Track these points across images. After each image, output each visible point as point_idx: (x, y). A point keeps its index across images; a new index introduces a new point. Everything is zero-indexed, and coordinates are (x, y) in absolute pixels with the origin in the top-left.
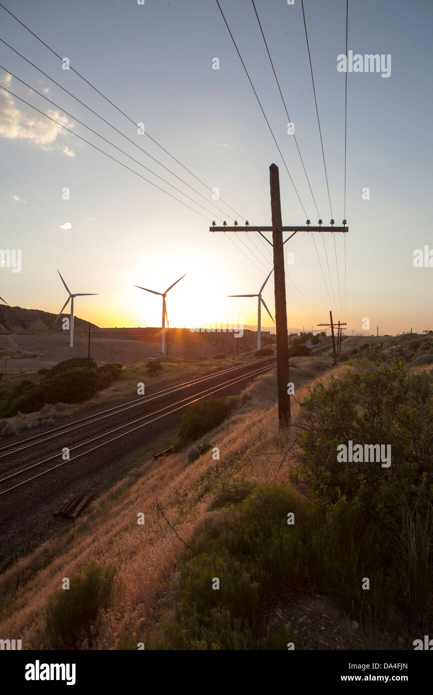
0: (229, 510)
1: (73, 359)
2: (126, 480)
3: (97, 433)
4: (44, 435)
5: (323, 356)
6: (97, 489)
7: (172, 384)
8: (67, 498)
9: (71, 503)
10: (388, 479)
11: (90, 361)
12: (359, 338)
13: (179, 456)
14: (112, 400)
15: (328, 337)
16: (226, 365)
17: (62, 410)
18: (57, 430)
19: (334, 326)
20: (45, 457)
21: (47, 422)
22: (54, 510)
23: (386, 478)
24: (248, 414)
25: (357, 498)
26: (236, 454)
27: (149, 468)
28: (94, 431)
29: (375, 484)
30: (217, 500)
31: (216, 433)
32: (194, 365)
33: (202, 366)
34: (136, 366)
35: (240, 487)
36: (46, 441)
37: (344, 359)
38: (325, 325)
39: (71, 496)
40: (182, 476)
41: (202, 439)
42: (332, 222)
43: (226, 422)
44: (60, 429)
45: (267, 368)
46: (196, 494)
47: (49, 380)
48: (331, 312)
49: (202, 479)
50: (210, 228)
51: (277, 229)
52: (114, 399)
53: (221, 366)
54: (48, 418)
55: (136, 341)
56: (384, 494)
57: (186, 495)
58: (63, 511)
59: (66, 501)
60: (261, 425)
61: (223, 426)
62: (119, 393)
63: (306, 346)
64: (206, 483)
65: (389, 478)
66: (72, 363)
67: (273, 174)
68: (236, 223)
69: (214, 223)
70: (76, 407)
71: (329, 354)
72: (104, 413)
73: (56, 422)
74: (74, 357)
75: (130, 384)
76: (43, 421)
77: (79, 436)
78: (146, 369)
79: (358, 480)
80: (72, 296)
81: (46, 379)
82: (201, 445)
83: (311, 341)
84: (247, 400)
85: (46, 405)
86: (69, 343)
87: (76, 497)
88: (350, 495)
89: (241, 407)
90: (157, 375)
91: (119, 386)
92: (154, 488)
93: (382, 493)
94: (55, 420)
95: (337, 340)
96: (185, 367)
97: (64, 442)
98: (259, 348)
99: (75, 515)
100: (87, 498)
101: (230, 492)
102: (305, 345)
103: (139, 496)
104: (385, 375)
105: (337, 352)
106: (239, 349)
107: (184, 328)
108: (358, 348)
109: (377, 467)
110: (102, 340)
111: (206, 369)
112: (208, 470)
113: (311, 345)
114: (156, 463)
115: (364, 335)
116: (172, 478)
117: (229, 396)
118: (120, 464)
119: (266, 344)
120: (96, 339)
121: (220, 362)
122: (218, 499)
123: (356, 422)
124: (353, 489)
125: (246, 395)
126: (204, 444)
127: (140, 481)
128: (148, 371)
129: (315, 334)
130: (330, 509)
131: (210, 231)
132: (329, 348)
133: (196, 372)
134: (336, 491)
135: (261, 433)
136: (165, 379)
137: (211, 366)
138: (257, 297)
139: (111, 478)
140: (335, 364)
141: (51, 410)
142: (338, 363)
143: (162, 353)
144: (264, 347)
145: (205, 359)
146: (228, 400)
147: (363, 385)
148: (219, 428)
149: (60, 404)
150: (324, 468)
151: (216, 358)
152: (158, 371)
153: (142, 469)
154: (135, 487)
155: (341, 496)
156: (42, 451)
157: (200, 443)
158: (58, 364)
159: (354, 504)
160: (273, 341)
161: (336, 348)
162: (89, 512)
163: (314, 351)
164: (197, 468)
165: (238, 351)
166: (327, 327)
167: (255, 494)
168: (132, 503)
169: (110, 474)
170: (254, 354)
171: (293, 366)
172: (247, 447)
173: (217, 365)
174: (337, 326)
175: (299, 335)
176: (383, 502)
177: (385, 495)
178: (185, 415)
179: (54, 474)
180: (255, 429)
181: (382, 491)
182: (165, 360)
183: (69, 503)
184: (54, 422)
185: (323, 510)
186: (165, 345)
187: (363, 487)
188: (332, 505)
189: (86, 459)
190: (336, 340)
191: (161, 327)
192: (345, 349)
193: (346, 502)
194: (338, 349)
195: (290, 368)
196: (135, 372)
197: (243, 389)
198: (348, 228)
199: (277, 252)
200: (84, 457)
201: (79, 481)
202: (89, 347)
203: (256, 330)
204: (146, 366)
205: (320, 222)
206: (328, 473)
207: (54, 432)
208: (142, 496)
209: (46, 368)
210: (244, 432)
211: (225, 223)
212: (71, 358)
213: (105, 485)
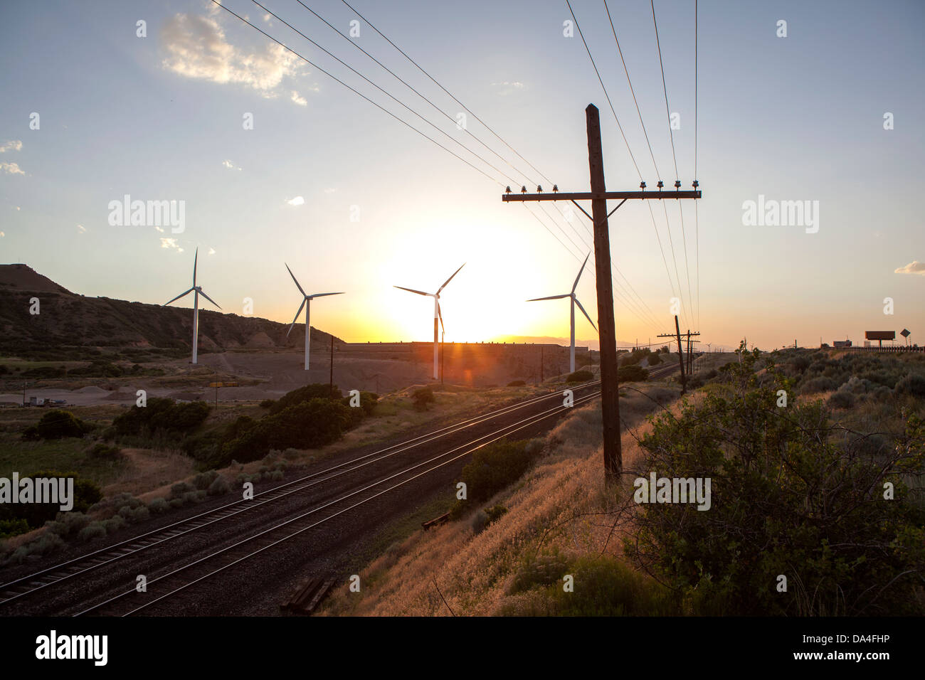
0: (538, 593)
1: (309, 387)
2: (383, 559)
3: (342, 492)
4: (268, 494)
5: (665, 381)
6: (342, 572)
7: (449, 422)
8: (300, 584)
9: (305, 591)
10: (773, 550)
11: (333, 389)
12: (718, 355)
13: (459, 525)
14: (364, 444)
15: (672, 354)
16: (526, 395)
17: (292, 458)
18: (287, 487)
19: (681, 337)
20: (269, 525)
21: (272, 475)
22: (282, 600)
23: (770, 549)
24: (558, 465)
25: (728, 578)
26: (543, 520)
27: (416, 541)
28: (339, 488)
29: (754, 558)
30: (519, 582)
31: (513, 491)
32: (479, 395)
33: (491, 396)
34: (397, 397)
35: (552, 563)
36: (271, 503)
37: (697, 384)
38: (669, 336)
39: (306, 580)
40: (464, 553)
41: (493, 501)
42: (678, 184)
43: (527, 476)
44: (290, 486)
45: (585, 399)
46: (486, 579)
47: (275, 416)
48: (676, 317)
49: (494, 556)
50: (503, 196)
51: (599, 195)
52: (367, 443)
53: (519, 397)
54: (274, 470)
55: (397, 362)
56: (767, 572)
57: (471, 579)
58: (294, 602)
59: (298, 588)
60: (578, 479)
61: (523, 482)
62: (374, 434)
63: (641, 367)
64: (499, 562)
65: (775, 550)
66: (307, 393)
67: (591, 118)
68: (540, 189)
69: (508, 190)
70: (312, 454)
71: (675, 379)
72: (352, 463)
73: (286, 475)
74: (311, 384)
75: (388, 422)
76: (267, 473)
77: (317, 495)
78: (413, 401)
79: (728, 551)
80: (308, 298)
81: (271, 414)
82: (490, 509)
83: (648, 360)
84: (556, 444)
85: (272, 451)
86: (304, 364)
87: (311, 583)
88: (717, 574)
89: (549, 455)
90: (427, 410)
91: (374, 425)
92: (423, 571)
93: (765, 571)
94: (284, 471)
95: (687, 359)
96: (467, 397)
97: (296, 504)
98: (572, 371)
99: (310, 608)
100: (329, 583)
101: (538, 571)
102: (640, 365)
103: (402, 582)
104: (764, 398)
105: (686, 376)
106: (544, 373)
107: (464, 342)
108: (717, 369)
109: (755, 532)
110: (350, 360)
111: (496, 401)
112: (502, 543)
113: (647, 366)
114: (427, 534)
115: (725, 351)
116: (450, 555)
117: (531, 440)
118: (375, 536)
119: (582, 365)
120: (341, 359)
121: (518, 391)
122: (519, 579)
123: (722, 467)
124: (721, 564)
125: (555, 437)
126: (496, 508)
127: (404, 560)
128: (414, 404)
129: (653, 350)
130: (687, 593)
131: (503, 200)
132: (674, 370)
133: (482, 405)
134: (696, 567)
135: (579, 491)
136: (438, 415)
137: (504, 396)
138: (569, 298)
139: (362, 557)
140: (682, 393)
141: (279, 459)
142: (688, 391)
143: (434, 379)
144: (581, 370)
145: (496, 386)
146: (530, 444)
147: (731, 413)
148: (517, 485)
149: (291, 449)
150: (677, 534)
151: (510, 385)
152: (429, 404)
153: (406, 542)
154: (395, 570)
155: (704, 574)
156: (265, 516)
157: (491, 505)
158: (287, 394)
159: (724, 587)
160: (593, 361)
161: (685, 370)
162: (331, 605)
163: (652, 374)
164: (486, 541)
165: (542, 376)
166: (672, 338)
167: (576, 571)
168: (393, 591)
169: (361, 550)
170: (565, 379)
171: (623, 396)
172: (558, 510)
173: (513, 395)
174: (686, 338)
175: (630, 351)
176: (767, 585)
177: (770, 573)
178: (467, 466)
179: (281, 548)
180: (569, 485)
181: (765, 567)
182: (439, 388)
183: (304, 590)
184: (282, 476)
185: (678, 595)
186: (439, 366)
187: (736, 561)
188: (691, 587)
189: (327, 527)
190: (684, 358)
191: (433, 341)
192: (697, 371)
193: (711, 583)
194: (687, 372)
195: (620, 398)
196: (395, 405)
197: (552, 429)
198: (700, 192)
199: (599, 229)
200: (324, 525)
201: (316, 559)
202: (332, 370)
203: (568, 345)
204: (412, 397)
205: (660, 184)
206: (683, 541)
207: (282, 489)
208: (406, 582)
209: (271, 399)
210: (554, 489)
211: (524, 189)
212: (306, 386)
213: (354, 566)
